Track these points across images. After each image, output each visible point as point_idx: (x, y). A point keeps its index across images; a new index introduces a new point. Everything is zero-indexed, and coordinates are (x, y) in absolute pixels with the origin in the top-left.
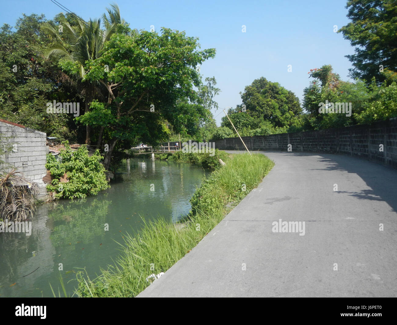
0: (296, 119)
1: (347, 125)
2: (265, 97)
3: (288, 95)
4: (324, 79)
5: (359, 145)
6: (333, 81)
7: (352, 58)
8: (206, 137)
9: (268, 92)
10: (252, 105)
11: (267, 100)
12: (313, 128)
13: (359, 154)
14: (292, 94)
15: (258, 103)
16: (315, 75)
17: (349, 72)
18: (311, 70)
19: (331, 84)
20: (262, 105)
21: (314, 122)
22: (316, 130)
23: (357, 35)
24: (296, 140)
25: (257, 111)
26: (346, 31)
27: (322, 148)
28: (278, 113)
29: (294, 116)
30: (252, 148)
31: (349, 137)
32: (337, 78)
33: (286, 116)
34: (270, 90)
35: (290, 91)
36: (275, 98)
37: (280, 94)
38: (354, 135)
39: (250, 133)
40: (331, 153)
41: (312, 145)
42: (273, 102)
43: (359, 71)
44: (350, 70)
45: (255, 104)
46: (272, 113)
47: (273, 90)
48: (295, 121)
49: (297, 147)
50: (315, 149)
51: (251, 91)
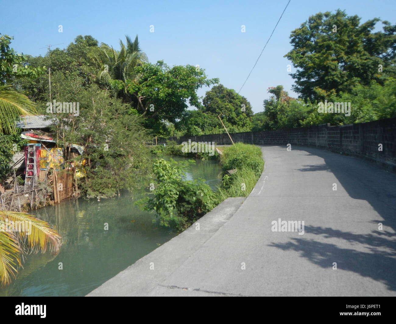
0: (248, 120)
1: (295, 127)
2: (223, 101)
3: (242, 100)
4: (278, 94)
5: (302, 139)
6: (284, 97)
7: (294, 76)
8: (177, 134)
9: (226, 97)
10: (212, 107)
11: (225, 104)
12: (272, 128)
13: (302, 144)
14: (245, 99)
15: (217, 106)
16: (272, 91)
17: (292, 86)
18: (269, 88)
19: (283, 99)
20: (221, 108)
21: (272, 125)
22: (274, 130)
23: (298, 60)
24: (259, 136)
25: (217, 113)
26: (290, 56)
27: (278, 141)
28: (234, 115)
29: (246, 118)
30: (221, 143)
31: (296, 134)
32: (286, 94)
33: (240, 117)
34: (227, 95)
35: (243, 97)
36: (231, 102)
37: (235, 99)
38: (299, 133)
39: (220, 131)
40: (284, 145)
41: (270, 140)
42: (230, 106)
43: (299, 87)
44: (293, 86)
45: (216, 107)
46: (229, 114)
47: (229, 96)
48: (248, 122)
49: (259, 142)
50: (273, 142)
51: (212, 96)
